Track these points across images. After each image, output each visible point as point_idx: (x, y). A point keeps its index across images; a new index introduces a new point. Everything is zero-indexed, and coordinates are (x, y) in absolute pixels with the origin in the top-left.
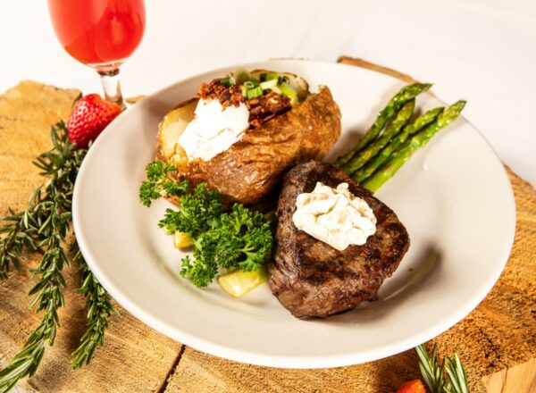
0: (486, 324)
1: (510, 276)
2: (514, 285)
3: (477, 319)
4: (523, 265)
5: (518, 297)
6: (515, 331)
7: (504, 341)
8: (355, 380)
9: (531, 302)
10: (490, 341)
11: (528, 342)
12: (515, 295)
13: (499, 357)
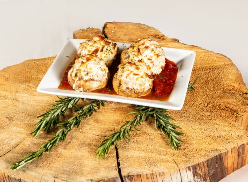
0: (226, 104)
1: (225, 86)
2: (228, 88)
3: (222, 103)
4: (227, 81)
5: (232, 92)
6: (238, 103)
7: (236, 107)
8: (191, 137)
9: (238, 92)
10: (231, 109)
11: (245, 105)
12: (230, 91)
13: (238, 113)
